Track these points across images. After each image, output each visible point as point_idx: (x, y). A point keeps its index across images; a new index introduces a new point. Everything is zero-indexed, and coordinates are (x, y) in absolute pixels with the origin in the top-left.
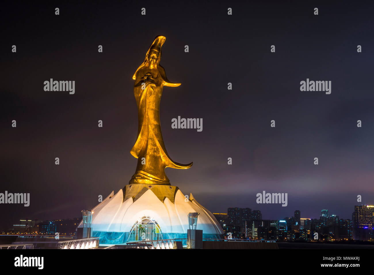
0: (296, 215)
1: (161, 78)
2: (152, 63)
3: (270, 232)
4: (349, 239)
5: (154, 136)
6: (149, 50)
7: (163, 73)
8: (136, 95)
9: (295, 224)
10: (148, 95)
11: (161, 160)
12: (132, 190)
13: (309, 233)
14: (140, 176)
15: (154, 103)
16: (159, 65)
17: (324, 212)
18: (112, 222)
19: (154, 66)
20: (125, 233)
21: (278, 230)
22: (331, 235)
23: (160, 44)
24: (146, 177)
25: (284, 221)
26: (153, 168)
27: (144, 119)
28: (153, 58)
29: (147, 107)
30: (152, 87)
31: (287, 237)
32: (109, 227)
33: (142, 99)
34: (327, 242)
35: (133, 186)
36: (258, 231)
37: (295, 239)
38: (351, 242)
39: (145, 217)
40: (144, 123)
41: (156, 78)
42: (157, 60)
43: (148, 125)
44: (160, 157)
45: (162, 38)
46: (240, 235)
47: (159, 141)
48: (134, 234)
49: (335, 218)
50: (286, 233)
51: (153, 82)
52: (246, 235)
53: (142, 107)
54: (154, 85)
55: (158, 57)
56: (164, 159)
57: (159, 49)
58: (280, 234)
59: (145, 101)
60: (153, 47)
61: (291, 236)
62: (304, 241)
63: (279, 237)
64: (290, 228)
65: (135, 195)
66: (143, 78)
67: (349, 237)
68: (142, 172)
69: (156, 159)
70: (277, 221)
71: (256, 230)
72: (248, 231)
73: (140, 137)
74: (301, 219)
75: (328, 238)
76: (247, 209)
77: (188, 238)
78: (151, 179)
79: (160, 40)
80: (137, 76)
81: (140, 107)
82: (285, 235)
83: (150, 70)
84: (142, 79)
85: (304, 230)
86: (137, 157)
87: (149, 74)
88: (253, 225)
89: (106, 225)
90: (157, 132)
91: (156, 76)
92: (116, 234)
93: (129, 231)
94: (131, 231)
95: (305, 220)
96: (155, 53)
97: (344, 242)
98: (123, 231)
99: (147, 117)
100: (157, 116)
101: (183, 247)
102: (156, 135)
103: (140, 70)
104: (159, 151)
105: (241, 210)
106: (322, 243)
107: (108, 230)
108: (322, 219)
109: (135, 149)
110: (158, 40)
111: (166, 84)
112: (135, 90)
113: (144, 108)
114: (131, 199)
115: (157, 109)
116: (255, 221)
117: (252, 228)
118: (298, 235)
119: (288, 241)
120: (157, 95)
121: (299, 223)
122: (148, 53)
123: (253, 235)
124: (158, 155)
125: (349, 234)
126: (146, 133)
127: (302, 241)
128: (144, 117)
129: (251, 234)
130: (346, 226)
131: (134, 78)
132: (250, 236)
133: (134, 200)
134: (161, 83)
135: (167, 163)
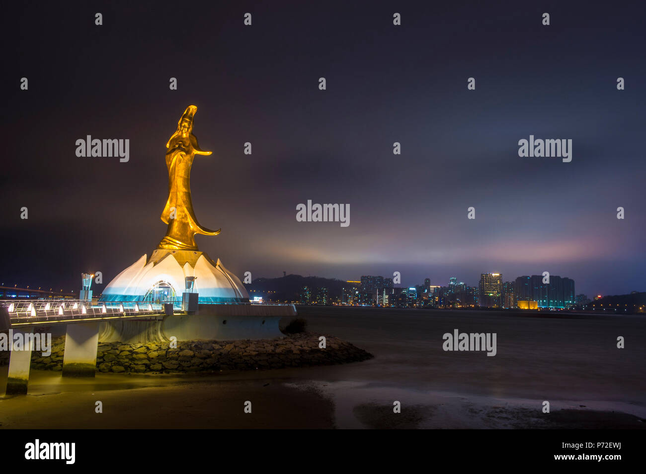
0: (426, 283)
1: (192, 147)
2: (184, 132)
3: (400, 299)
4: (475, 306)
5: (183, 203)
6: (181, 119)
7: (195, 141)
8: (167, 163)
9: (424, 291)
10: (177, 162)
11: (190, 226)
12: (157, 255)
13: (437, 300)
14: (165, 241)
15: (184, 171)
16: (192, 134)
17: (453, 280)
18: (129, 286)
19: (186, 135)
20: (140, 296)
21: (408, 298)
22: (458, 302)
23: (192, 114)
24: (171, 242)
25: (414, 289)
26: (179, 234)
27: (173, 186)
28: (184, 127)
29: (176, 174)
30: (181, 155)
31: (416, 304)
32: (126, 290)
33: (171, 167)
34: (454, 308)
35: (159, 251)
36: (389, 298)
37: (424, 305)
38: (477, 308)
39: (162, 281)
40: (172, 191)
41: (188, 147)
42: (188, 129)
43: (177, 192)
44: (188, 223)
45: (193, 108)
46: (371, 302)
47: (187, 208)
48: (150, 297)
49: (463, 286)
50: (415, 300)
51: (183, 150)
52: (377, 302)
53: (172, 175)
54: (184, 153)
55: (189, 125)
56: (193, 226)
57: (190, 118)
58: (410, 301)
59: (174, 168)
60: (185, 116)
61: (420, 303)
62: (433, 308)
63: (409, 304)
64: (419, 296)
65: (157, 259)
66: (175, 146)
67: (475, 304)
68: (169, 238)
69: (185, 226)
70: (407, 288)
71: (387, 297)
72: (379, 298)
73: (168, 202)
74: (431, 286)
75: (456, 305)
76: (379, 277)
77: (183, 302)
78: (178, 245)
79: (191, 110)
80: (170, 144)
81: (170, 174)
82: (414, 302)
83: (183, 138)
84: (174, 148)
85: (433, 297)
86: (168, 224)
87: (181, 143)
88: (384, 292)
89: (123, 289)
90: (185, 199)
91: (187, 145)
92: (131, 297)
93: (145, 295)
94: (146, 295)
95: (434, 288)
96: (186, 121)
97: (471, 308)
98: (138, 294)
99: (176, 184)
100: (186, 184)
101: (174, 309)
102: (184, 202)
103: (174, 139)
104: (187, 218)
105: (374, 278)
106: (449, 309)
107: (124, 293)
108: (451, 287)
109: (164, 215)
110: (189, 109)
111: (196, 152)
112: (166, 157)
113: (173, 176)
114: (152, 264)
115: (186, 177)
116: (387, 289)
117: (383, 296)
118: (426, 302)
119: (417, 307)
120: (186, 163)
121: (429, 290)
122: (180, 122)
123: (384, 302)
124: (186, 222)
125: (476, 301)
126: (174, 200)
127: (430, 307)
128: (173, 184)
129: (382, 300)
130: (473, 293)
131: (168, 145)
132: (381, 303)
133: (155, 264)
134: (191, 152)
135: (195, 230)
